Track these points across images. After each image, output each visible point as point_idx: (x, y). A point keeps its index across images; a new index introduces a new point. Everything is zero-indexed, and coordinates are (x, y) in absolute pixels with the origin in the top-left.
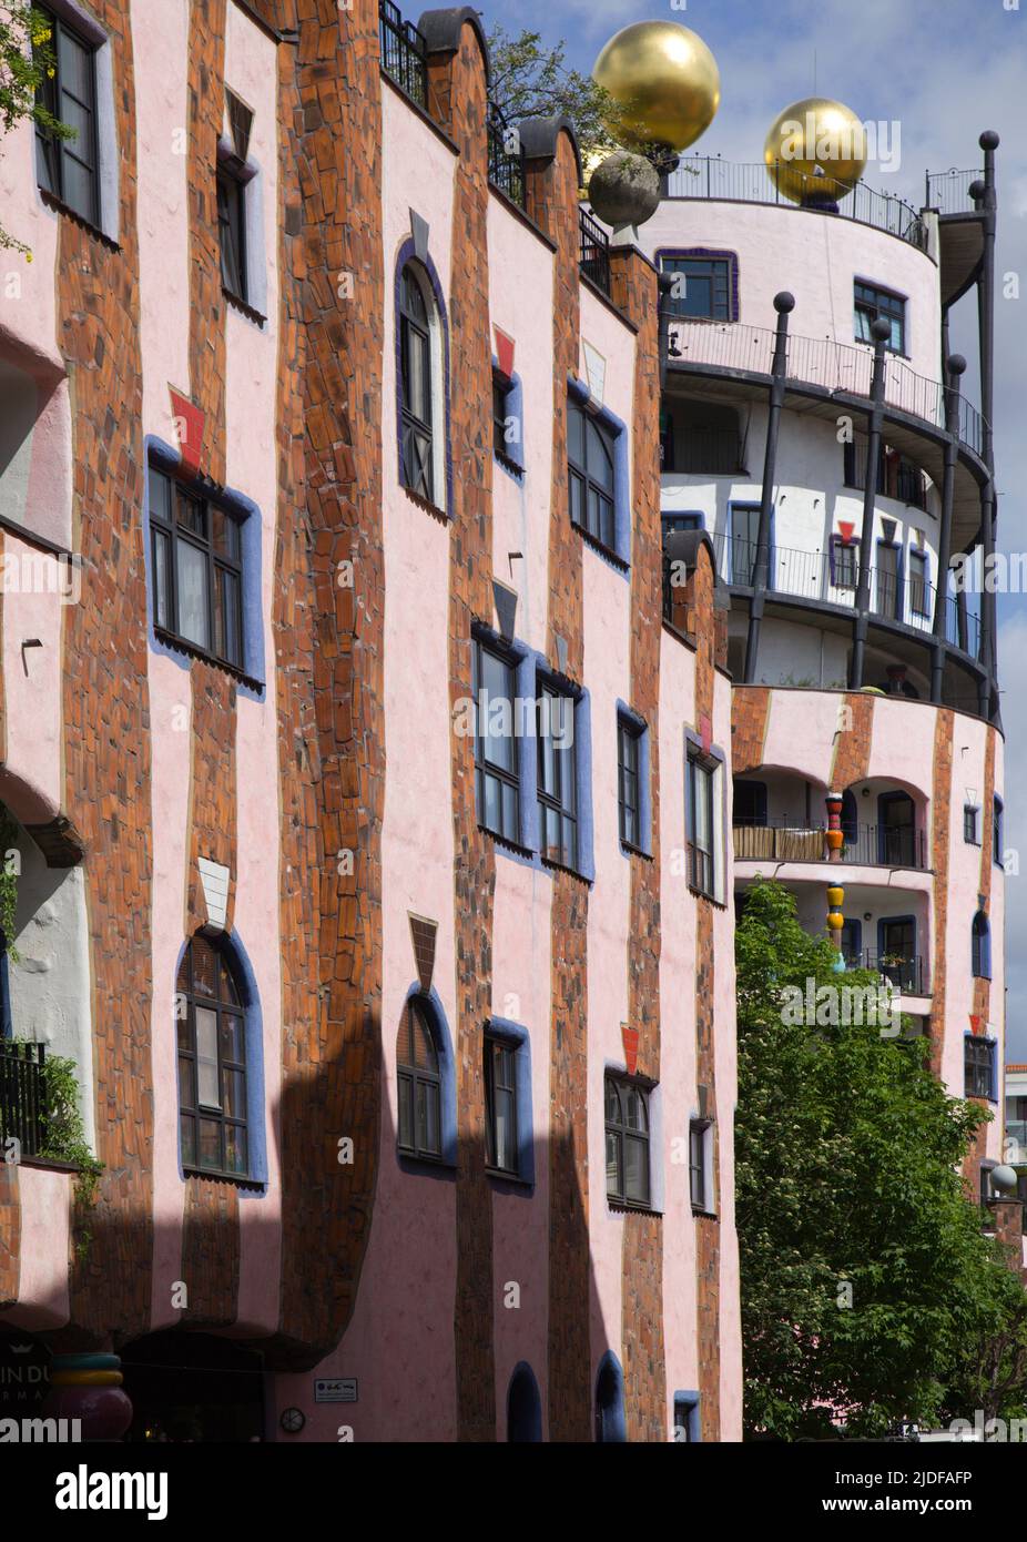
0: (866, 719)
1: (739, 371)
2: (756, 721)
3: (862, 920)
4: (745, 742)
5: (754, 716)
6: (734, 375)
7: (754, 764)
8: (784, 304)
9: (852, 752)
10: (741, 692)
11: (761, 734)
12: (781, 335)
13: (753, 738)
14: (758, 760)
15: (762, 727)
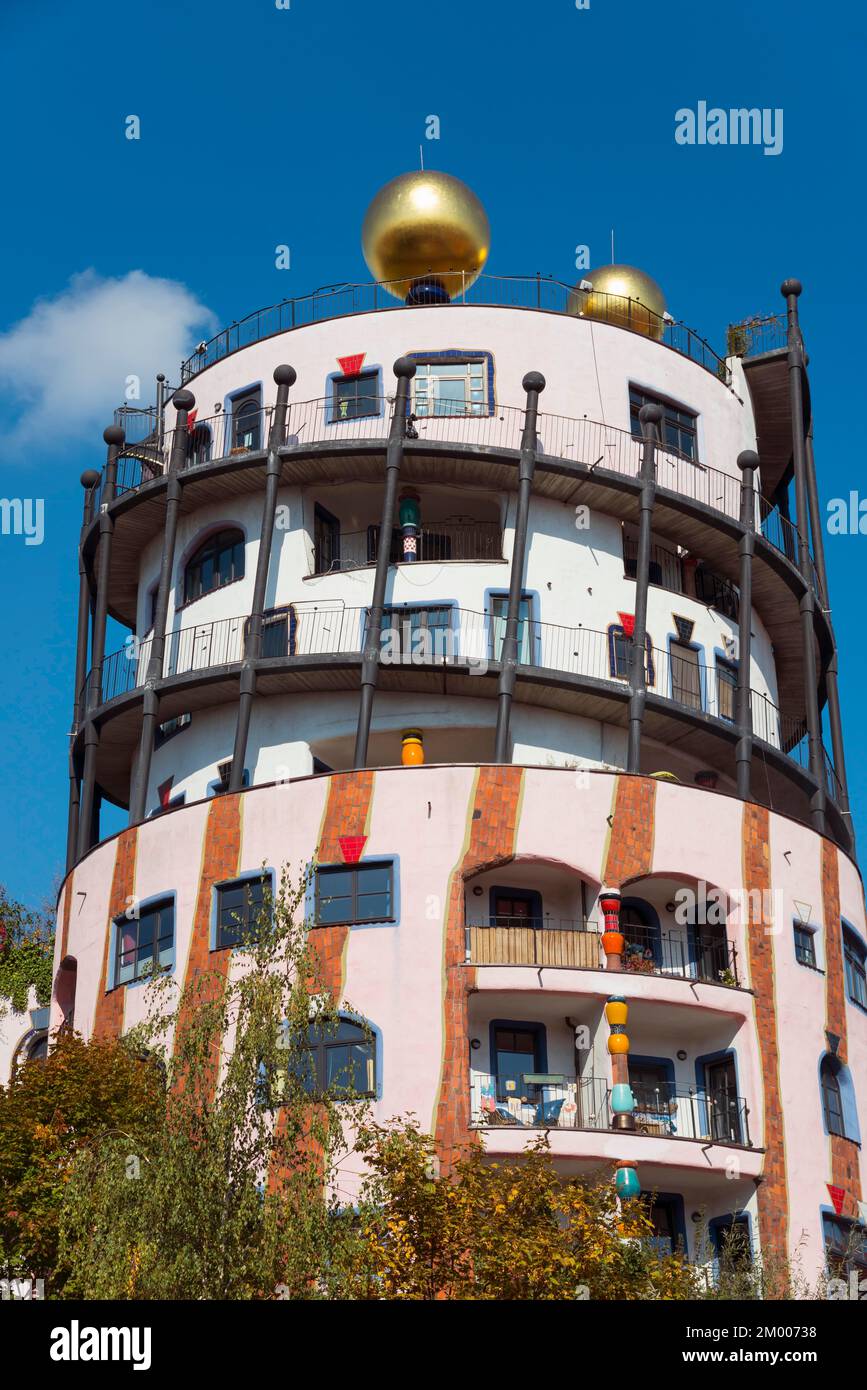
0: (647, 805)
1: (482, 447)
2: (505, 804)
3: (675, 1061)
4: (494, 828)
5: (503, 799)
6: (477, 450)
7: (505, 854)
8: (534, 385)
9: (630, 842)
10: (487, 771)
11: (513, 820)
12: (532, 413)
13: (503, 823)
14: (510, 848)
15: (514, 812)
